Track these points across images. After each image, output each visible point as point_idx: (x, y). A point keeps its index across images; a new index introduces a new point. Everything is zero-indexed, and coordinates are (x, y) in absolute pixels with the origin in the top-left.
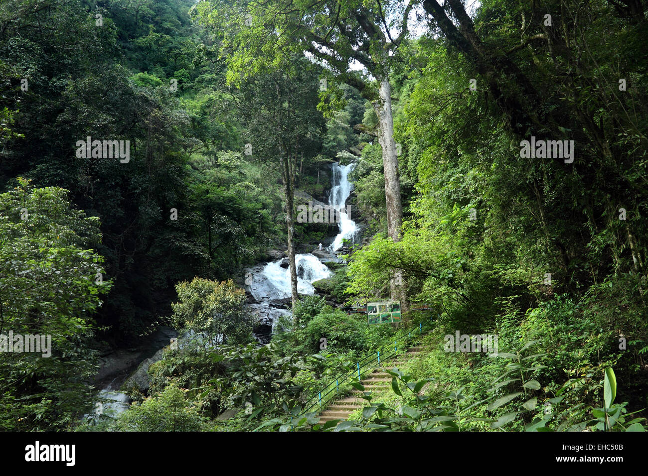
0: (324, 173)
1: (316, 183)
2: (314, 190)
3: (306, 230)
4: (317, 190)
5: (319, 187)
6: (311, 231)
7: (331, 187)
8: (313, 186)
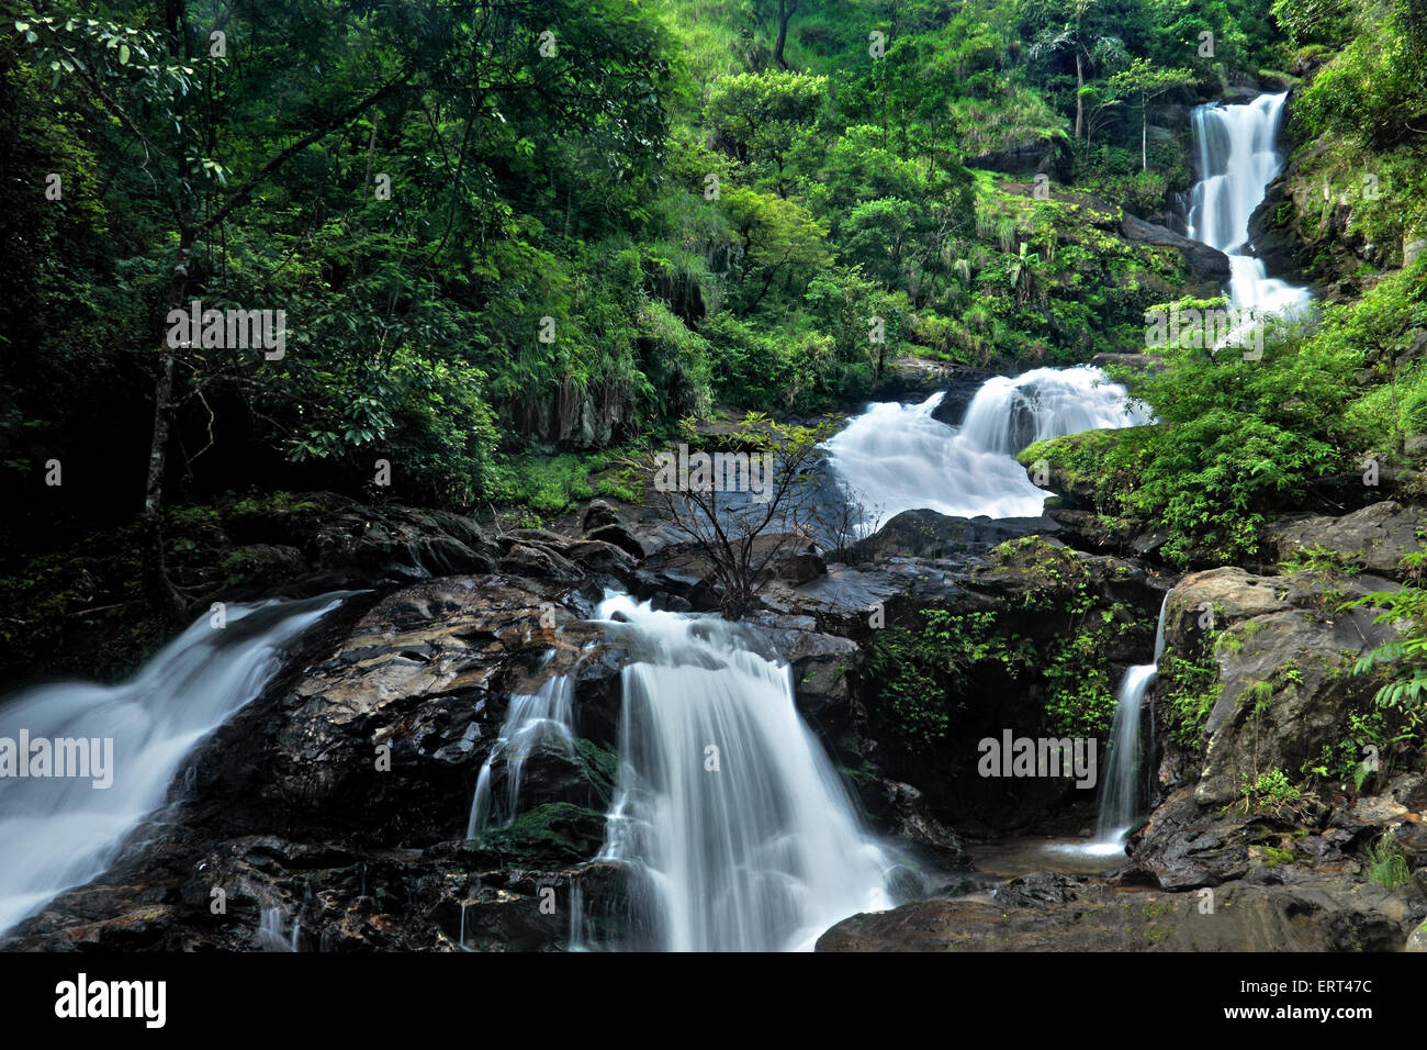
0: (1164, 134)
1: (1138, 168)
2: (1133, 193)
3: (1098, 319)
4: (1141, 190)
5: (1150, 183)
6: (1118, 320)
7: (1195, 178)
8: (1130, 179)
